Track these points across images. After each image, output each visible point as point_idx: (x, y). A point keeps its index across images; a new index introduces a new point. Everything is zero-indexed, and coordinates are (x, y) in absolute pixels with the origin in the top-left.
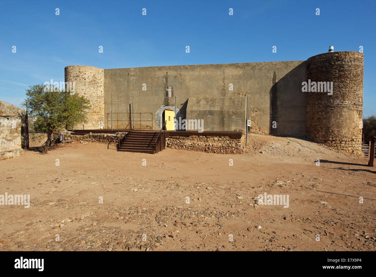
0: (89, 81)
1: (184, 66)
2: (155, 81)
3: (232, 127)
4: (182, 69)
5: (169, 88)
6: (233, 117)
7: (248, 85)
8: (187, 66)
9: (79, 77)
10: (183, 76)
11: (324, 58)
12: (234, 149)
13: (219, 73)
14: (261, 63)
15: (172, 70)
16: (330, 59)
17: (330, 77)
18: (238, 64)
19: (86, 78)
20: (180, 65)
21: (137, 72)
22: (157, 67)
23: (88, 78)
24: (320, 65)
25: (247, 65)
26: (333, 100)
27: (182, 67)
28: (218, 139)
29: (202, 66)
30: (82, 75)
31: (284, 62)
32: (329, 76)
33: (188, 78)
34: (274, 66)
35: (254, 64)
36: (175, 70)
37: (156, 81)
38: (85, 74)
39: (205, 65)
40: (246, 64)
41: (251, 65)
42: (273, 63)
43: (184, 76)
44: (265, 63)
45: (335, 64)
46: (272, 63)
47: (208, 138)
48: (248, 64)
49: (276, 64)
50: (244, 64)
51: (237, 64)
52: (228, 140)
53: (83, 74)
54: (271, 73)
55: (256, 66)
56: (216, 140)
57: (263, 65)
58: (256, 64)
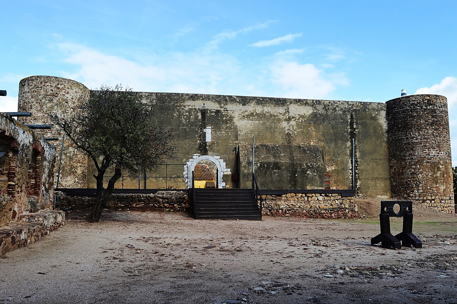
0: (72, 105)
1: (230, 97)
2: (184, 116)
3: (307, 187)
4: (228, 101)
5: (207, 127)
6: (308, 172)
7: (321, 129)
8: (235, 97)
9: (57, 96)
10: (229, 112)
11: (413, 101)
12: (347, 211)
13: (281, 110)
14: (336, 102)
15: (212, 101)
16: (421, 102)
17: (422, 123)
18: (307, 100)
19: (69, 100)
20: (224, 95)
21: (153, 100)
22: (187, 94)
23: (71, 100)
24: (409, 108)
25: (318, 103)
26: (428, 151)
27: (227, 98)
28: (324, 198)
29: (258, 98)
30: (63, 95)
31: (361, 102)
32: (421, 121)
33: (237, 115)
34: (350, 106)
35: (326, 102)
36: (216, 101)
37: (186, 115)
38: (68, 93)
39: (262, 98)
40: (316, 101)
41: (323, 103)
42: (350, 103)
43: (231, 112)
44: (339, 101)
45: (427, 108)
46: (348, 102)
47: (309, 196)
48: (319, 101)
49: (353, 105)
50: (315, 102)
51: (305, 100)
52: (336, 199)
53: (65, 92)
54: (348, 116)
55: (329, 106)
56: (321, 200)
57: (338, 105)
58: (330, 103)
